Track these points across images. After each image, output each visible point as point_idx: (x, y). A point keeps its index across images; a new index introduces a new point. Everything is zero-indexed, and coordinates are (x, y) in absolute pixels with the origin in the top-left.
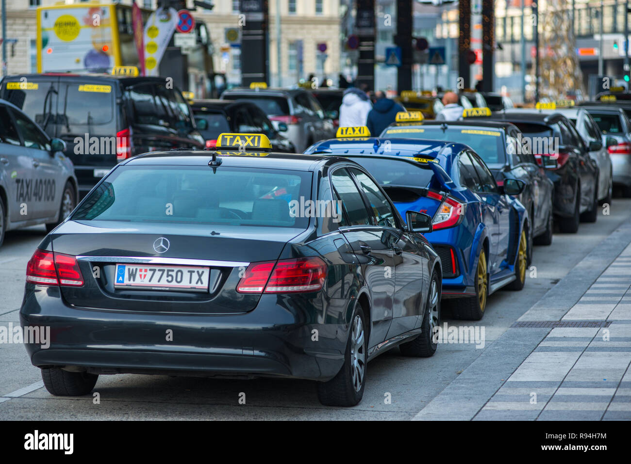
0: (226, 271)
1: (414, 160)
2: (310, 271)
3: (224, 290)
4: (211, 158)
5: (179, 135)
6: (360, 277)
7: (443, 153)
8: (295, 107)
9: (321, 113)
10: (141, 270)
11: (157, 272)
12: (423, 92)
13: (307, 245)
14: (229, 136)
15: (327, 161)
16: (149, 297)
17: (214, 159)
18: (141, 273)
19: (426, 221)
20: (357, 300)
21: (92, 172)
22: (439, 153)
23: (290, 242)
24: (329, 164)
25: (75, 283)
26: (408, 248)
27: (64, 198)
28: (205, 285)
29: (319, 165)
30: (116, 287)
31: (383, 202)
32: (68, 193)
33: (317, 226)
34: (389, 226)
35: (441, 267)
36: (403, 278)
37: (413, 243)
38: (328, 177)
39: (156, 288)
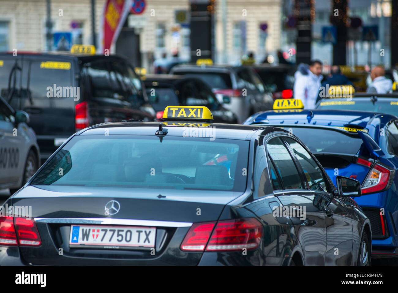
0: (171, 231)
1: (345, 129)
2: (247, 231)
3: (169, 249)
4: (158, 128)
5: (132, 107)
6: (293, 237)
7: (372, 123)
8: (238, 81)
9: (261, 87)
10: (94, 231)
11: (108, 232)
12: (356, 67)
13: (245, 207)
14: (174, 108)
15: (263, 131)
16: (101, 256)
17: (161, 129)
18: (94, 233)
19: (355, 185)
20: (291, 259)
21: (53, 141)
22: (368, 123)
23: (229, 204)
24: (264, 133)
25: (33, 243)
26: (339, 211)
27: (27, 165)
28: (152, 244)
29: (256, 135)
30: (71, 246)
31: (316, 168)
32: (31, 161)
33: (253, 190)
34: (320, 190)
35: (371, 228)
36: (334, 239)
37: (343, 205)
38: (264, 145)
39: (107, 247)
